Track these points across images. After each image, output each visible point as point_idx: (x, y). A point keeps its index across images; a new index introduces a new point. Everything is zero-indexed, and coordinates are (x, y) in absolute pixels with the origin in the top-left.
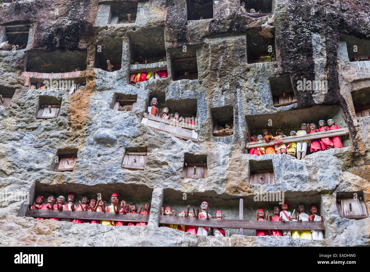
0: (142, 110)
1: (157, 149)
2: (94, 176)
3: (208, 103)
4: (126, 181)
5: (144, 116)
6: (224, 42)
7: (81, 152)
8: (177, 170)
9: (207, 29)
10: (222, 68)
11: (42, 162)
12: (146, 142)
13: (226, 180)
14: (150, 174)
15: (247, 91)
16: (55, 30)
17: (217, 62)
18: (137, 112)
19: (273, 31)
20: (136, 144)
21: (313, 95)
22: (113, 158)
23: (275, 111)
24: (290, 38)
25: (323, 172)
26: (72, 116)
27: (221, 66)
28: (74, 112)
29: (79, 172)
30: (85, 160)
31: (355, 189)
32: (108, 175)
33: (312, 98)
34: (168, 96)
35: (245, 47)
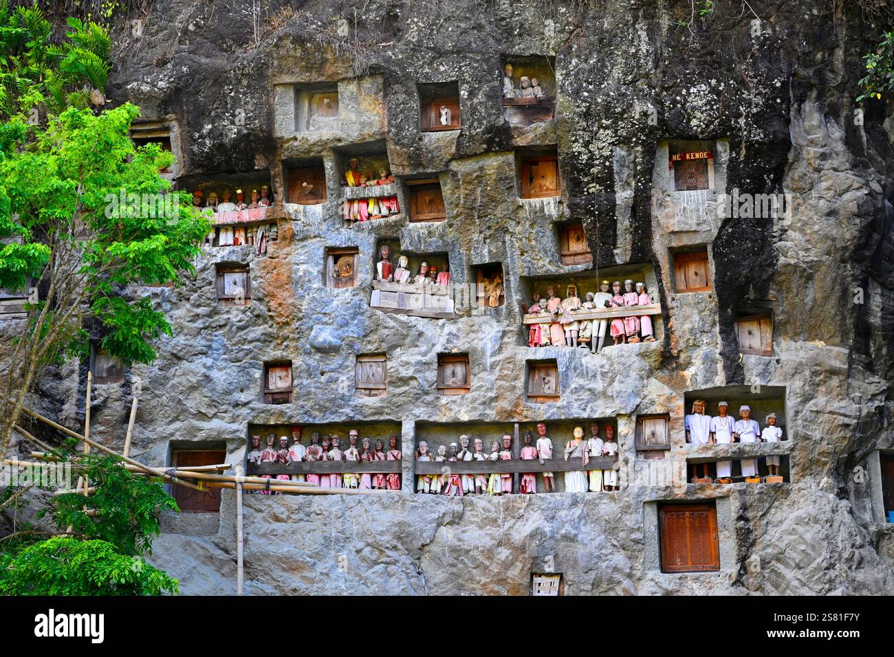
0: (370, 277)
1: (399, 349)
2: (323, 409)
3: (465, 257)
4: (365, 417)
5: (373, 288)
6: (481, 169)
7: (297, 368)
8: (430, 387)
9: (453, 150)
10: (480, 206)
11: (248, 388)
12: (383, 344)
13: (496, 398)
14: (395, 400)
15: (521, 240)
16: (214, 145)
17: (473, 198)
18: (364, 285)
20: (369, 347)
21: (615, 251)
22: (342, 378)
23: (562, 271)
24: (580, 162)
25: (622, 382)
26: (272, 303)
27: (479, 204)
28: (273, 296)
29: (301, 403)
30: (305, 382)
31: (659, 410)
32: (340, 407)
33: (613, 256)
34: (405, 245)
35: (513, 173)
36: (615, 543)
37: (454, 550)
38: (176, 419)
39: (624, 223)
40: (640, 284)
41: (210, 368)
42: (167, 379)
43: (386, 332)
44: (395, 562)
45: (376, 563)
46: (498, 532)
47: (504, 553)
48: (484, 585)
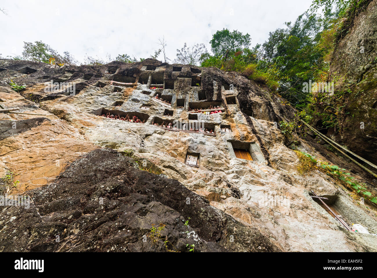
0: (152, 96)
2: (128, 110)
3: (176, 97)
4: (140, 112)
6: (184, 79)
7: (125, 103)
8: (161, 113)
9: (179, 74)
11: (108, 103)
12: (151, 103)
13: (180, 117)
14: (151, 112)
16: (126, 70)
19: (201, 78)
20: (147, 103)
21: (213, 98)
22: (137, 106)
23: (199, 102)
24: (206, 80)
25: (216, 119)
27: (182, 86)
28: (126, 92)
31: (227, 124)
35: (191, 82)
39: (216, 92)
46: (176, 138)
47: (178, 143)
48: (168, 150)
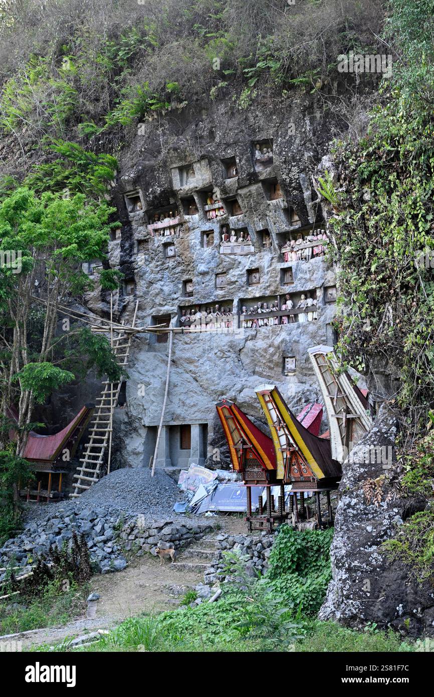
1: (231, 270)
2: (204, 298)
3: (253, 228)
4: (220, 299)
5: (220, 246)
6: (250, 191)
7: (194, 282)
8: (244, 284)
9: (237, 185)
10: (254, 206)
11: (178, 292)
13: (269, 286)
14: (230, 291)
15: (273, 218)
17: (250, 203)
21: (309, 218)
22: (211, 284)
23: (291, 229)
25: (317, 274)
26: (183, 257)
28: (183, 254)
29: (196, 296)
30: (197, 287)
31: (332, 284)
32: (210, 296)
33: (308, 220)
34: (231, 227)
35: (262, 191)
36: (315, 342)
37: (252, 350)
38: (153, 307)
39: (309, 205)
40: (323, 231)
41: (162, 286)
42: (149, 292)
43: (225, 263)
44: (229, 357)
45: (222, 358)
46: (269, 342)
47: (272, 350)
48: (264, 363)
